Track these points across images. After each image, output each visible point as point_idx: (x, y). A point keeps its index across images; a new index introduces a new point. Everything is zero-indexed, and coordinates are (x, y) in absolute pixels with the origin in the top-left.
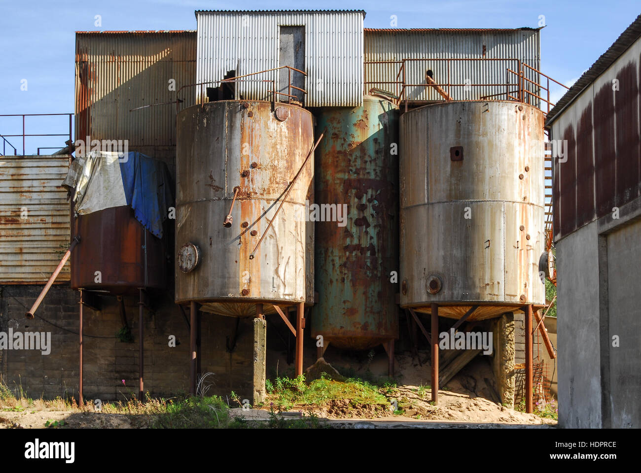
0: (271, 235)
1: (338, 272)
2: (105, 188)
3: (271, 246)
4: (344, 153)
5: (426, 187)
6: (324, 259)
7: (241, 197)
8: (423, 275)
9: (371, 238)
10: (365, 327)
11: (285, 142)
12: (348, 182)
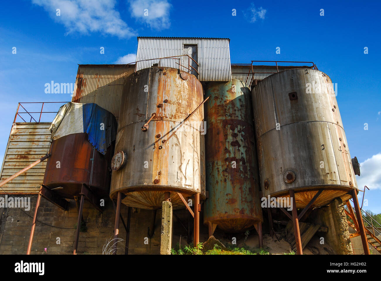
0: (176, 144)
1: (222, 175)
2: (71, 123)
3: (177, 151)
4: (222, 106)
5: (275, 118)
6: (211, 169)
7: (156, 119)
8: (281, 172)
9: (242, 154)
10: (242, 212)
11: (186, 92)
12: (225, 121)
